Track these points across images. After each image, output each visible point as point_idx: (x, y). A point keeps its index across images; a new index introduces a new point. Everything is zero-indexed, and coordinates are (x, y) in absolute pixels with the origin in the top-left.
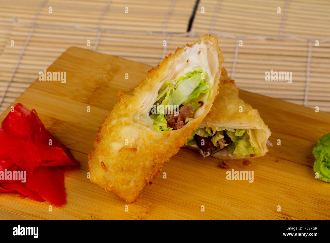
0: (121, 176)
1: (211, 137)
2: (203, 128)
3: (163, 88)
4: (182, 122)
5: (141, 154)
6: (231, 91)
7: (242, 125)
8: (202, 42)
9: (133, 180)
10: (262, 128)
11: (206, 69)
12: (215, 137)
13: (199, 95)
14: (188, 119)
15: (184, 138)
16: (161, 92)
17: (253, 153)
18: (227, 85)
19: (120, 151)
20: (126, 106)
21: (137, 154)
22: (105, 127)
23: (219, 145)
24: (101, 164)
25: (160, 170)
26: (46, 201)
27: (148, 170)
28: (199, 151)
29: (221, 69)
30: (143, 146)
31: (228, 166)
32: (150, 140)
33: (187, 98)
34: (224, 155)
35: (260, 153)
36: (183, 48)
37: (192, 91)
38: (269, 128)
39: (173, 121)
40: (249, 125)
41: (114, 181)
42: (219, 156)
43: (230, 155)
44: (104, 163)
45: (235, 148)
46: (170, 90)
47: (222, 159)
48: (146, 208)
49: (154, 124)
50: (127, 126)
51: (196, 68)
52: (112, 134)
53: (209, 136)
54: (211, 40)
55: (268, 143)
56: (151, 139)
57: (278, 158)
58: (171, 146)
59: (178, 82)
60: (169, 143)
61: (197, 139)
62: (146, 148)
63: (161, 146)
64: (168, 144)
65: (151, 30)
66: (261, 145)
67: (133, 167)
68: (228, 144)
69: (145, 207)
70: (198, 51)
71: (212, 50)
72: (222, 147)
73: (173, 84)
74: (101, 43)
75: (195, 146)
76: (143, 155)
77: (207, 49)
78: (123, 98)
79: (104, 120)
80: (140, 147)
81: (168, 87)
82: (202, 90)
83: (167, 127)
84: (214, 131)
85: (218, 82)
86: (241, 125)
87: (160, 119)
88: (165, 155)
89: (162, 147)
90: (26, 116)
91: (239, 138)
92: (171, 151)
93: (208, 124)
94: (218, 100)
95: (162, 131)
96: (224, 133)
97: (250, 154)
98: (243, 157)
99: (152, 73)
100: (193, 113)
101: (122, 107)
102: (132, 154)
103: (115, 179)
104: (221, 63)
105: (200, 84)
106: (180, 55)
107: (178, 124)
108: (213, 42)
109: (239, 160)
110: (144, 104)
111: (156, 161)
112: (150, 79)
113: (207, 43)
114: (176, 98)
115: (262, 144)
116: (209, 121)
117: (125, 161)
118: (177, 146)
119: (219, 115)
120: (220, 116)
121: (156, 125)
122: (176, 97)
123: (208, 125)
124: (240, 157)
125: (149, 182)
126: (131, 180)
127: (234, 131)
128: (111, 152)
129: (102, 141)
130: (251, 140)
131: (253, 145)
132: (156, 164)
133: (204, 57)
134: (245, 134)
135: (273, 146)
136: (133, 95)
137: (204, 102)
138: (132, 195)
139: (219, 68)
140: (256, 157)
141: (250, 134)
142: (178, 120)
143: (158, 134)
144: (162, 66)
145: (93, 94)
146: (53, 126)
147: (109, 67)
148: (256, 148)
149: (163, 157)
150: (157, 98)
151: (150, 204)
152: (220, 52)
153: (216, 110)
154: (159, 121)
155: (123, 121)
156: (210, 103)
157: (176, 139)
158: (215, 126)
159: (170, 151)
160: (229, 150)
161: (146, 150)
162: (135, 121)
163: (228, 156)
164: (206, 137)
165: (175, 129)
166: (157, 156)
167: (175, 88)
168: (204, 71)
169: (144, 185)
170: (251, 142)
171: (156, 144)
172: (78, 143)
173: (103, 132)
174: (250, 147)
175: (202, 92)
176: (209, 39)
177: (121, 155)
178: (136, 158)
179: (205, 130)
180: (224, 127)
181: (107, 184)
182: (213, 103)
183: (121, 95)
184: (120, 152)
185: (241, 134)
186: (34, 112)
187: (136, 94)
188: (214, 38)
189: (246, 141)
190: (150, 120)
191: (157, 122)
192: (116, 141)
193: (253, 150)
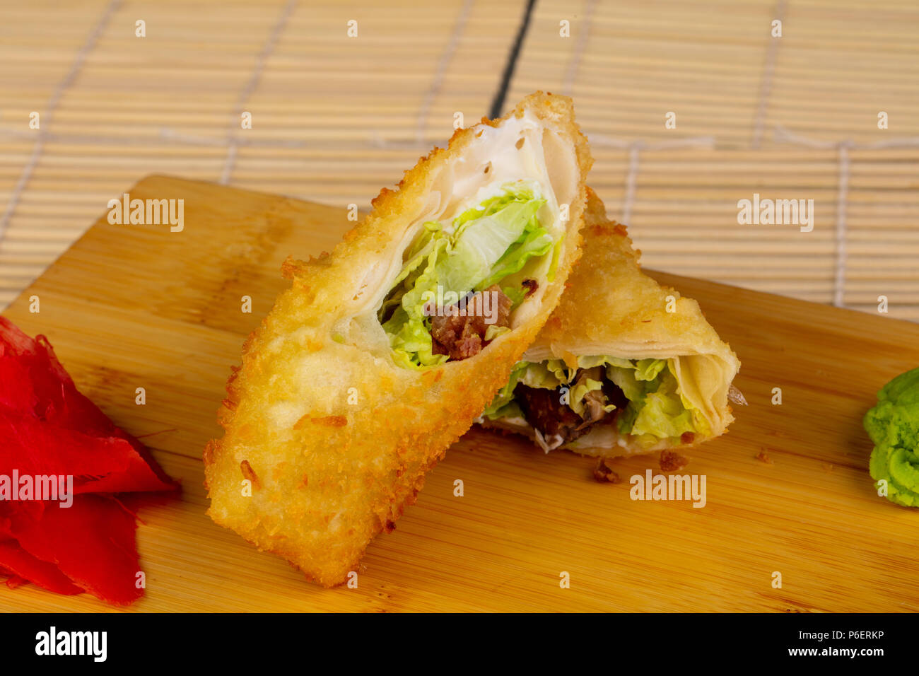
0: (303, 502)
1: (565, 388)
2: (541, 363)
3: (417, 245)
4: (475, 336)
5: (358, 435)
6: (617, 255)
7: (655, 347)
8: (526, 113)
9: (338, 516)
10: (712, 351)
11: (541, 189)
12: (575, 386)
13: (522, 262)
14: (496, 331)
15: (485, 387)
16: (413, 256)
17: (690, 430)
18: (605, 240)
19: (297, 427)
20: (311, 299)
21: (349, 435)
23: (588, 411)
24: (241, 467)
25: (419, 487)
26: (84, 591)
27: (380, 485)
28: (531, 439)
29: (584, 188)
30: (363, 410)
31: (616, 475)
32: (383, 394)
33: (488, 272)
34: (602, 444)
35: (710, 429)
36: (472, 130)
37: (503, 250)
38: (733, 349)
39: (451, 334)
40: (672, 346)
41: (282, 517)
42: (591, 448)
43: (623, 443)
44: (251, 464)
45: (635, 421)
46: (437, 249)
47: (598, 457)
48: (381, 600)
49: (395, 346)
50: (314, 355)
51: (512, 184)
52: (271, 380)
53: (558, 386)
54: (552, 108)
55: (732, 395)
56: (386, 389)
57: (763, 449)
58: (445, 410)
59: (460, 226)
60: (442, 401)
61: (523, 397)
62: (374, 418)
63: (415, 409)
64: (437, 405)
65: (382, 135)
66: (713, 404)
67: (339, 474)
68: (614, 404)
69: (376, 599)
70: (518, 138)
71: (556, 134)
72: (597, 415)
73: (445, 233)
75: (518, 421)
76: (366, 437)
77: (542, 132)
78: (301, 277)
80: (356, 415)
81: (432, 240)
82: (531, 248)
83: (434, 353)
84: (572, 371)
85: (579, 224)
86: (650, 347)
87: (411, 330)
88: (430, 440)
89: (419, 412)
90: (20, 353)
91: (645, 388)
92: (448, 426)
93: (552, 349)
96: (603, 373)
97: (681, 433)
98: (660, 446)
99: (383, 205)
100: (507, 313)
101: (299, 300)
102: (331, 437)
103: (284, 511)
104: (584, 170)
105: (526, 232)
106: (463, 149)
107: (466, 343)
108: (560, 113)
110: (363, 290)
111: (405, 457)
112: (378, 220)
113: (543, 118)
114: (456, 270)
115: (714, 399)
116: (555, 340)
117: (313, 456)
118: (463, 410)
119: (587, 321)
120: (589, 324)
121: (401, 347)
122: (456, 268)
123: (554, 352)
124: (651, 445)
125: (385, 522)
126: (334, 514)
127: (630, 366)
128: (270, 431)
129: (243, 403)
130: (683, 391)
131: (690, 404)
132: (406, 467)
133: (534, 157)
134: (664, 375)
135: (746, 404)
137: (539, 282)
138: (335, 560)
139: (578, 185)
140: (698, 441)
141: (677, 371)
142: (464, 333)
143: (407, 374)
144: (412, 182)
145: (215, 297)
146: (100, 387)
147: (260, 224)
148: (697, 413)
149: (426, 445)
150: (401, 271)
151: (390, 587)
152: (580, 139)
153: (576, 309)
154: (410, 337)
155: (302, 340)
156: (558, 285)
157: (462, 389)
158: (573, 353)
160: (619, 427)
161: (372, 423)
162: (337, 338)
163: (617, 446)
164: (549, 388)
165: (456, 359)
166: (406, 440)
167: (453, 242)
168: (536, 194)
169: (370, 531)
170: (683, 395)
171: (402, 405)
172: (174, 430)
173: (244, 377)
174: (681, 412)
175: (532, 253)
176: (548, 103)
177: (300, 438)
178: (344, 446)
179: (546, 367)
180: (601, 357)
181: (261, 526)
182: (567, 283)
184: (297, 432)
185: (651, 375)
186: (42, 342)
187: (336, 261)
188: (563, 102)
189: (667, 395)
190: (381, 335)
191: (402, 341)
192: (283, 400)
193: (690, 421)
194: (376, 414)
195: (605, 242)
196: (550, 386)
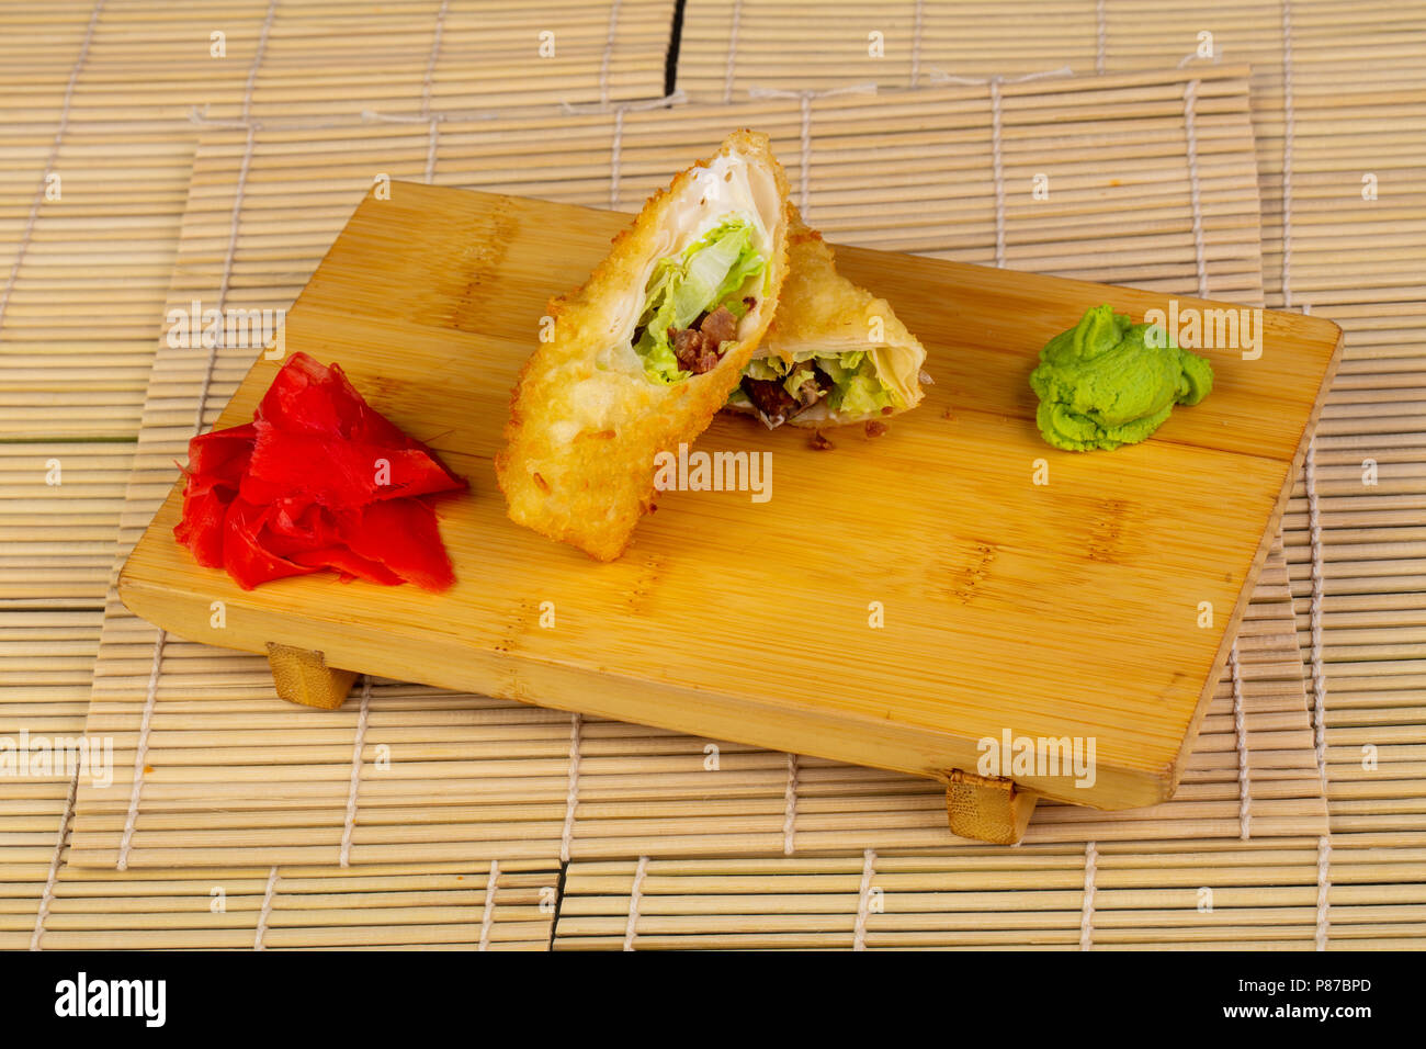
0: (585, 501)
1: (784, 379)
2: (762, 359)
3: (655, 278)
4: (712, 354)
5: (625, 443)
6: (815, 259)
7: (855, 342)
8: (731, 152)
9: (613, 508)
10: (902, 344)
11: (751, 218)
12: (791, 377)
13: (741, 281)
14: (726, 346)
15: (721, 390)
16: (652, 286)
17: (889, 405)
18: (805, 247)
19: (575, 442)
20: (575, 333)
21: (618, 444)
22: (529, 389)
23: (805, 397)
24: (534, 479)
26: (405, 582)
28: (756, 416)
30: (627, 422)
31: (830, 443)
32: (642, 408)
33: (714, 295)
34: (817, 418)
35: (905, 404)
36: (689, 173)
37: (724, 274)
38: (919, 340)
39: (692, 353)
40: (870, 341)
41: (569, 514)
42: (808, 421)
43: (833, 416)
44: (541, 474)
45: (842, 398)
46: (672, 281)
47: (814, 428)
48: (650, 569)
49: (647, 367)
50: (583, 381)
51: (727, 216)
52: (549, 403)
53: (778, 378)
54: (751, 143)
55: (921, 377)
56: (644, 404)
57: (948, 408)
58: (692, 414)
59: (688, 258)
60: (689, 408)
61: (747, 386)
62: (636, 429)
63: (669, 417)
64: (686, 411)
65: (566, 98)
66: (906, 384)
67: (611, 475)
68: (825, 389)
69: (647, 568)
70: (726, 173)
71: (758, 167)
72: (813, 399)
73: (676, 266)
74: (442, 153)
75: (745, 404)
76: (631, 443)
77: (746, 167)
78: (563, 315)
79: (523, 373)
80: (622, 427)
81: (667, 273)
82: (746, 269)
83: (679, 370)
84: (788, 364)
85: (784, 244)
86: (851, 342)
87: (659, 353)
89: (671, 419)
90: (320, 382)
91: (849, 373)
93: (771, 349)
94: (790, 286)
95: (668, 380)
96: (814, 365)
97: (882, 407)
98: (865, 418)
99: (623, 245)
100: (733, 328)
102: (604, 447)
103: (571, 509)
104: (783, 196)
105: (742, 254)
106: (683, 192)
107: (704, 361)
108: (759, 148)
109: (857, 425)
110: (616, 324)
112: (621, 260)
113: (745, 152)
114: (689, 296)
115: (907, 381)
116: (774, 341)
117: (591, 464)
118: (706, 411)
119: (797, 324)
120: (800, 326)
121: (651, 368)
122: (689, 294)
123: (772, 351)
124: (857, 417)
125: (649, 506)
126: (610, 507)
127: (837, 356)
128: (553, 446)
129: (527, 423)
130: (881, 375)
131: (887, 385)
133: (741, 184)
134: (865, 361)
135: (933, 382)
136: (586, 304)
137: (756, 299)
138: (613, 542)
140: (895, 412)
141: (875, 360)
142: (702, 352)
143: (660, 390)
144: (644, 223)
145: (462, 301)
146: (380, 397)
147: (489, 224)
148: (893, 392)
150: (646, 302)
151: (657, 557)
152: (777, 169)
154: (657, 358)
155: (573, 371)
156: (772, 299)
157: (704, 396)
158: (788, 351)
159: (691, 425)
160: (829, 403)
161: (635, 432)
162: (601, 367)
163: (828, 419)
164: (770, 379)
165: (698, 373)
166: (664, 442)
167: (685, 273)
168: (747, 223)
169: (638, 515)
170: (882, 379)
171: (658, 415)
172: (451, 432)
173: (525, 402)
174: (879, 391)
175: (748, 274)
176: (748, 140)
177: (579, 451)
178: (615, 454)
179: (767, 364)
180: (811, 352)
181: (553, 523)
182: (780, 297)
183: (558, 308)
184: (575, 446)
185: (854, 363)
186: (336, 369)
187: (593, 300)
188: (760, 138)
189: (868, 377)
190: (635, 359)
191: (652, 363)
192: (561, 420)
193: (888, 397)
194: (638, 425)
195: (804, 248)
196: (771, 378)
